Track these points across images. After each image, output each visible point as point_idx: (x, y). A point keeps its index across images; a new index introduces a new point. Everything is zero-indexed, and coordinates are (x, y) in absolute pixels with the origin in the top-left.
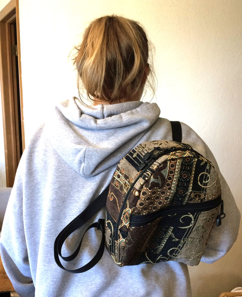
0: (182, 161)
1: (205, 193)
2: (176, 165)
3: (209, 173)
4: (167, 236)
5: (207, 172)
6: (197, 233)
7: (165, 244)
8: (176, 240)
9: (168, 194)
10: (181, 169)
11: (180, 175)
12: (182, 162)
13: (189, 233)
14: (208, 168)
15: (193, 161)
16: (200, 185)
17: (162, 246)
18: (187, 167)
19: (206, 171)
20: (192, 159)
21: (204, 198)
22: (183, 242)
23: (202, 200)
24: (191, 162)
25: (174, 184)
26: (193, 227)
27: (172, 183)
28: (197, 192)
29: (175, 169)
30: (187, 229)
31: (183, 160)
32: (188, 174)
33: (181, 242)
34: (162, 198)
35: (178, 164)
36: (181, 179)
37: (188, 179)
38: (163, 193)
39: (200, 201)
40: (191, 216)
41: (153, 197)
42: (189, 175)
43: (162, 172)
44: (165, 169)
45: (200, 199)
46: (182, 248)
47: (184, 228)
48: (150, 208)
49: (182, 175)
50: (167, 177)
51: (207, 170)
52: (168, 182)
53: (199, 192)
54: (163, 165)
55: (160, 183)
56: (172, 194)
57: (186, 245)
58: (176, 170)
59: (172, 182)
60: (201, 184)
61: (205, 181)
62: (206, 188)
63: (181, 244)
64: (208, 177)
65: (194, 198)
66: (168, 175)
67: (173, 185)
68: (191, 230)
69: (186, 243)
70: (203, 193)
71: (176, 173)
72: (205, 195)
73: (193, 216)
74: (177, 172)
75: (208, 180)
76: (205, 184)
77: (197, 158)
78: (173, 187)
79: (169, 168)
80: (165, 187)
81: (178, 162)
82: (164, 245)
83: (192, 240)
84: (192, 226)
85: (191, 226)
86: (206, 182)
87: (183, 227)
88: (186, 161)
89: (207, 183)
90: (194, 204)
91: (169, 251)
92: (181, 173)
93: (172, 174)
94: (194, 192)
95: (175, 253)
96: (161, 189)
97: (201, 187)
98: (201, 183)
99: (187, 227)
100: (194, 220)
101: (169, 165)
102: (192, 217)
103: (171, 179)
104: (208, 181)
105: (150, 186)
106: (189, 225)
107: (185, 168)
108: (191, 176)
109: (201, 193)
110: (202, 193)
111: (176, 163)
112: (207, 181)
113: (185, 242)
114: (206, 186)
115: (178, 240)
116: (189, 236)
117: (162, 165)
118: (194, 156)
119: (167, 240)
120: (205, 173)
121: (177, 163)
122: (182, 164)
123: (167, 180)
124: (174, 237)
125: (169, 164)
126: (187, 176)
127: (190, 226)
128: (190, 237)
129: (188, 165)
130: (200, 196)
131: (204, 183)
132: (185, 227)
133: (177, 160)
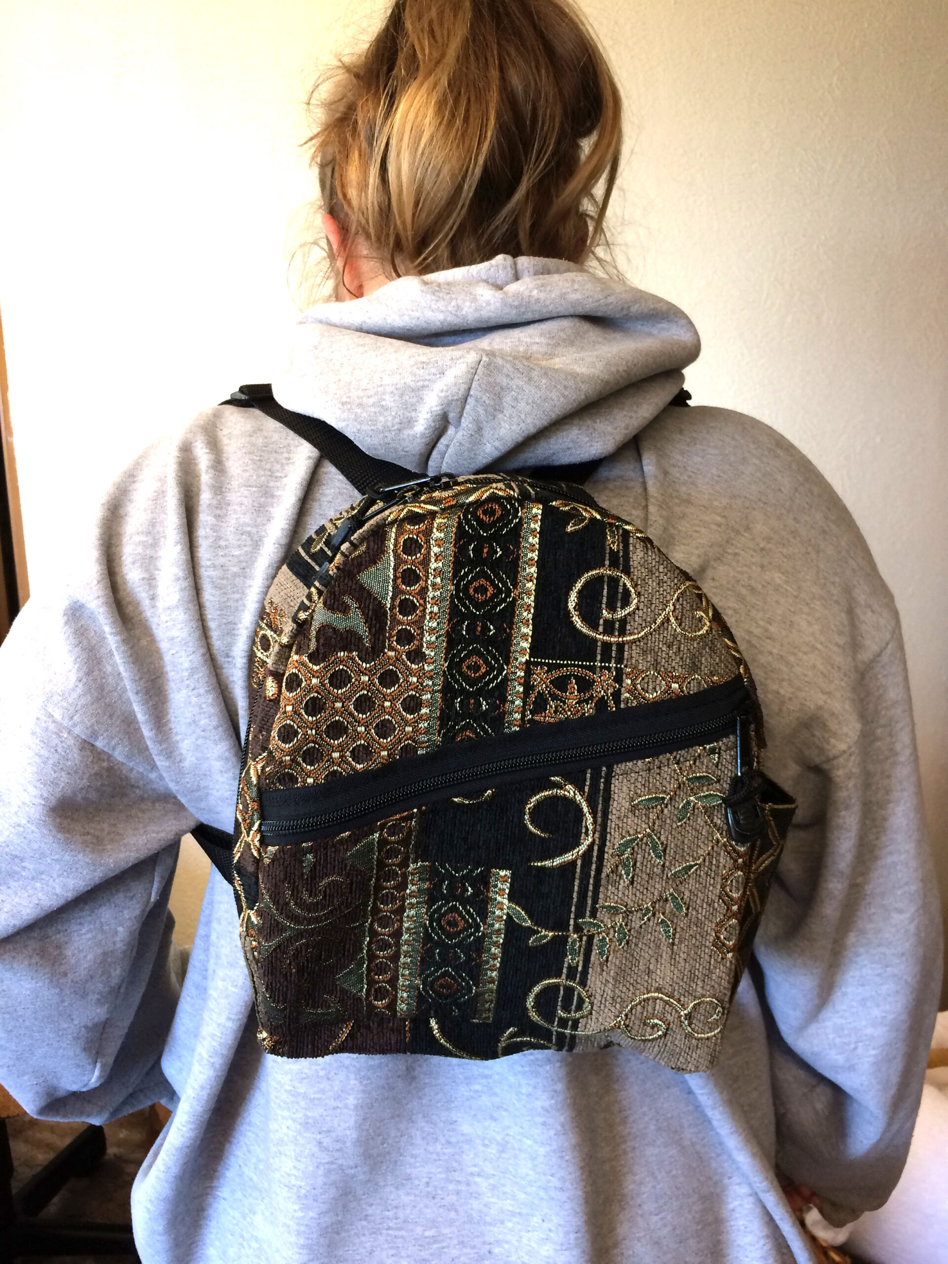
0: (460, 523)
1: (619, 671)
2: (428, 542)
3: (627, 571)
4: (497, 926)
5: (614, 565)
6: (632, 883)
7: (502, 970)
8: (546, 936)
9: (415, 679)
10: (455, 556)
11: (457, 586)
12: (460, 526)
13: (591, 887)
14: (615, 548)
15: (517, 517)
16: (585, 630)
17: (492, 981)
18: (491, 547)
19: (607, 563)
20: (512, 505)
21: (617, 695)
22: (581, 938)
23: (601, 704)
24: (511, 522)
25: (432, 630)
26: (601, 852)
27: (421, 628)
28: (567, 666)
29: (426, 562)
30: (573, 863)
31: (465, 517)
32: (501, 580)
33: (570, 940)
34: (387, 704)
35: (436, 534)
36: (467, 608)
37: (504, 600)
38: (388, 679)
39: (589, 709)
40: (570, 791)
41: (337, 698)
42: (505, 584)
43: (366, 578)
44: (375, 563)
45: (592, 697)
46: (585, 973)
47: (557, 861)
48: (336, 755)
49: (467, 587)
50: (393, 599)
51: (614, 555)
52: (402, 623)
53: (586, 667)
54: (368, 548)
55: (363, 630)
56: (431, 678)
57: (601, 954)
58: (433, 565)
59: (419, 623)
60: (594, 626)
61: (612, 608)
62: (621, 647)
63: (573, 952)
64: (627, 593)
65: (555, 697)
66: (397, 591)
67: (427, 637)
68: (594, 867)
69: (596, 940)
70: (609, 669)
71: (431, 577)
72: (619, 679)
73: (580, 789)
74: (438, 572)
75: (626, 602)
76: (609, 628)
77: (538, 500)
78: (430, 644)
79: (397, 556)
80: (392, 649)
81: (439, 529)
82: (494, 974)
83: (619, 919)
84: (593, 843)
85: (591, 847)
86: (621, 614)
87: (552, 857)
88: (480, 522)
89: (623, 621)
90: (562, 726)
91: (530, 1002)
92: (462, 578)
93: (417, 587)
94: (548, 665)
95: (566, 1008)
96: (374, 660)
97: (595, 641)
98: (591, 619)
99: (569, 857)
100: (594, 813)
101: (395, 545)
102: (578, 798)
103: (415, 608)
104: (628, 610)
105: (313, 645)
106: (578, 844)
107: (478, 551)
108: (515, 587)
109: (592, 669)
110: (601, 668)
111: (428, 533)
112: (622, 608)
113: (591, 938)
114: (622, 632)
115: (554, 937)
116: (595, 900)
117: (363, 548)
118: (520, 494)
119: (505, 947)
120: (606, 571)
121: (432, 532)
122: (462, 537)
123: (393, 617)
124: (529, 923)
125: (396, 540)
126: (496, 587)
127: (583, 848)
128: (603, 907)
129: (495, 537)
130: (585, 685)
131: (606, 621)
132: (560, 854)
133: (433, 519)
